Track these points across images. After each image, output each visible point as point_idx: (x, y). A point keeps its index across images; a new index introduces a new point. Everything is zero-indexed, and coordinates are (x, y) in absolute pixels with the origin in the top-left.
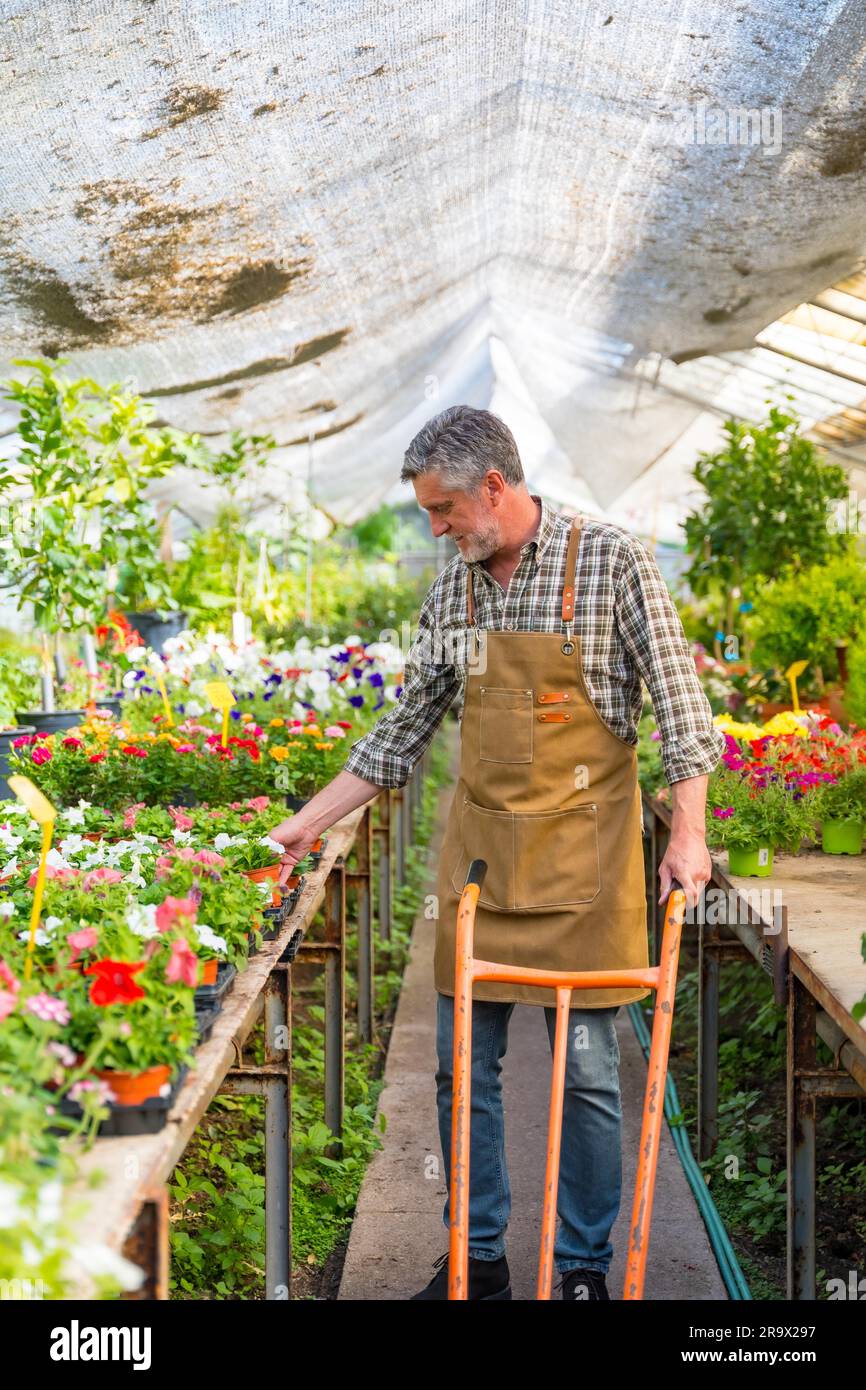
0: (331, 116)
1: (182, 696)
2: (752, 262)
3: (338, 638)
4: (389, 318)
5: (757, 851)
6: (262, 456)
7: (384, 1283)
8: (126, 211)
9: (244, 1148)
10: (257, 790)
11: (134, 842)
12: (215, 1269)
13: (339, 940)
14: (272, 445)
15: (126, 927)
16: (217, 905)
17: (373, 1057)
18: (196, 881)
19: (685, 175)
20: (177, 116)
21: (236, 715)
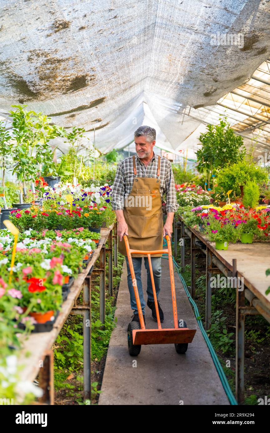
0: (101, 31)
1: (59, 199)
2: (218, 78)
3: (102, 184)
4: (117, 94)
5: (224, 242)
6: (81, 134)
7: (117, 367)
8: (42, 59)
9: (76, 326)
10: (80, 225)
11: (44, 240)
12: (69, 363)
13: (104, 268)
14: (84, 131)
15: (40, 267)
16: (69, 259)
17: (113, 300)
18: (63, 252)
19: (201, 51)
20: (57, 29)
21: (74, 205)
